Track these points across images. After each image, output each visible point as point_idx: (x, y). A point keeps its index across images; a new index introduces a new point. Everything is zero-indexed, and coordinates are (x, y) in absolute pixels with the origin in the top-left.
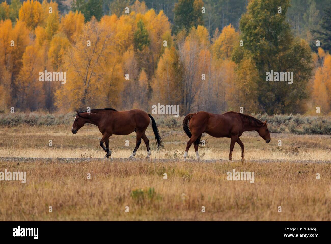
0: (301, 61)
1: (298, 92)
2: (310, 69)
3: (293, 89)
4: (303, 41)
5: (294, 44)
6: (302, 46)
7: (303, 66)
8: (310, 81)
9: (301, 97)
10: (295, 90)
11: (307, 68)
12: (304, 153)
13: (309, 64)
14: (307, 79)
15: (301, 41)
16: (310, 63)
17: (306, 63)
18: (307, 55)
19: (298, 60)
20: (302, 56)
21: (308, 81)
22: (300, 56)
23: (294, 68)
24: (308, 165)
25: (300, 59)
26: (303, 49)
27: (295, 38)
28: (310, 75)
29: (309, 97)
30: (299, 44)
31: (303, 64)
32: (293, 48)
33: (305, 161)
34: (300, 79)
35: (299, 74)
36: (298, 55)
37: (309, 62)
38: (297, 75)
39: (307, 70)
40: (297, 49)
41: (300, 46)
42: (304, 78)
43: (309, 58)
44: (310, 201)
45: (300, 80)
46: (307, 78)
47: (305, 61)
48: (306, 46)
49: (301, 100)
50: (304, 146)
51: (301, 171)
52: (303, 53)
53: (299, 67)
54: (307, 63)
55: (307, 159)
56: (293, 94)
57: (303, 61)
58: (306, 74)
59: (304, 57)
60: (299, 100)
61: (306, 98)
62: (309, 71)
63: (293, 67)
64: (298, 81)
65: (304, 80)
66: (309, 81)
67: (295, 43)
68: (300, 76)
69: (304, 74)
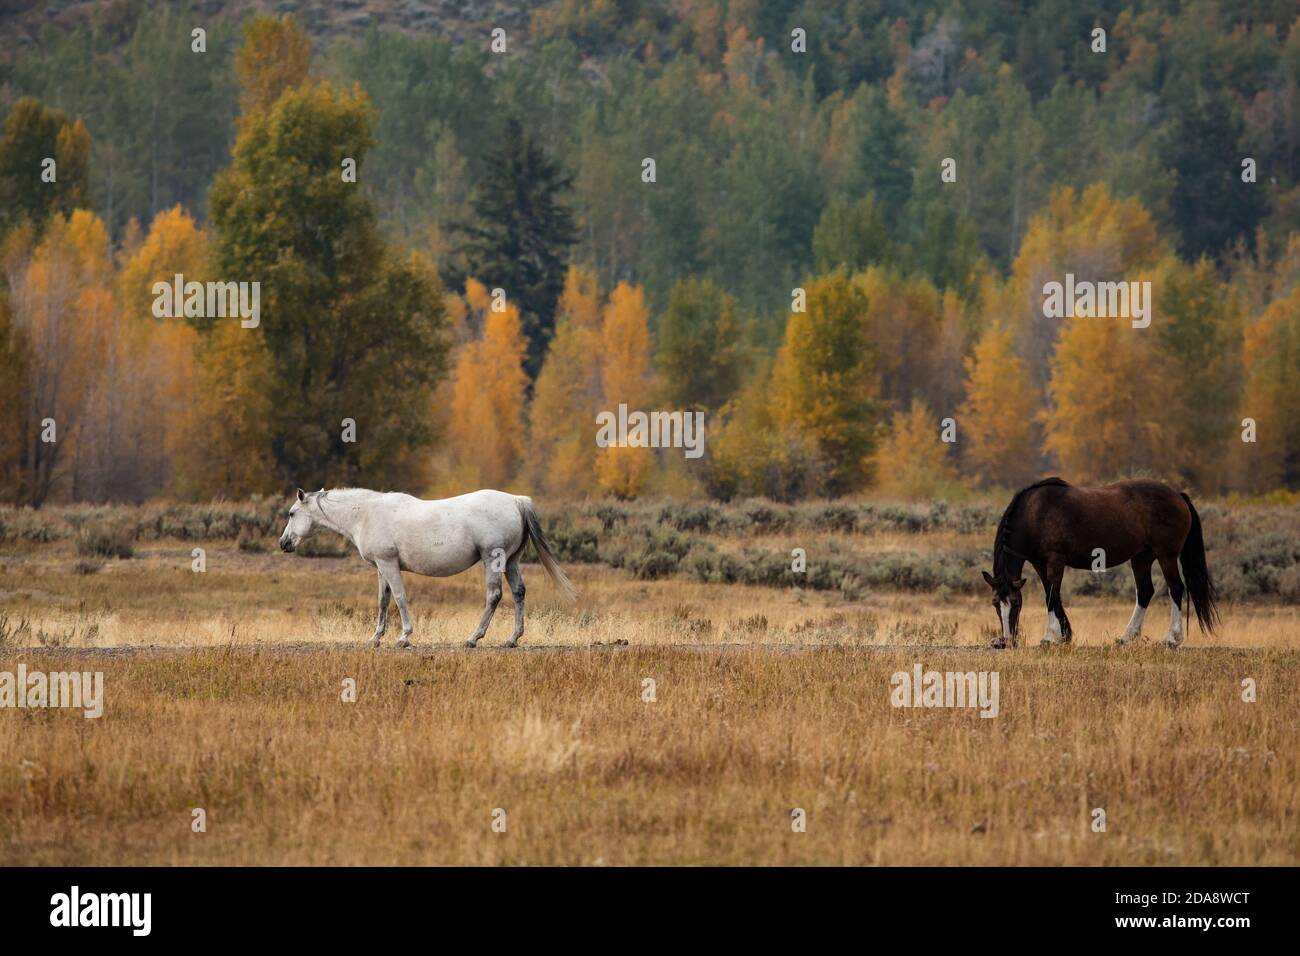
0: (412, 324)
1: (403, 423)
2: (442, 349)
3: (387, 415)
4: (417, 258)
5: (387, 266)
6: (414, 273)
7: (417, 338)
8: (442, 386)
9: (411, 440)
10: (393, 418)
11: (431, 345)
12: (422, 619)
13: (437, 332)
14: (433, 381)
15: (411, 259)
16: (440, 328)
17: (429, 330)
18: (432, 302)
19: (402, 318)
20: (414, 306)
21: (433, 387)
22: (409, 307)
23: (389, 348)
24: (437, 658)
25: (408, 318)
26: (417, 285)
27: (390, 250)
28: (442, 368)
29: (437, 438)
30: (406, 269)
31: (419, 332)
32: (385, 281)
33: (427, 648)
34: (408, 379)
35: (406, 363)
36: (403, 302)
37: (438, 325)
38: (399, 366)
39: (430, 351)
40: (397, 285)
41: (408, 274)
42: (423, 377)
43: (437, 313)
44: (441, 776)
45: (410, 385)
46: (431, 376)
47: (426, 322)
48: (428, 272)
49: (412, 450)
50: (424, 596)
51: (414, 679)
52: (416, 297)
53: (406, 343)
54: (432, 328)
55: (434, 638)
56: (386, 429)
57: (419, 322)
58: (428, 365)
59: (419, 310)
60: (405, 448)
61: (427, 442)
62: (437, 355)
63: (386, 342)
64: (403, 389)
65: (421, 382)
66: (440, 389)
67: (392, 266)
68: (409, 372)
69: (422, 365)
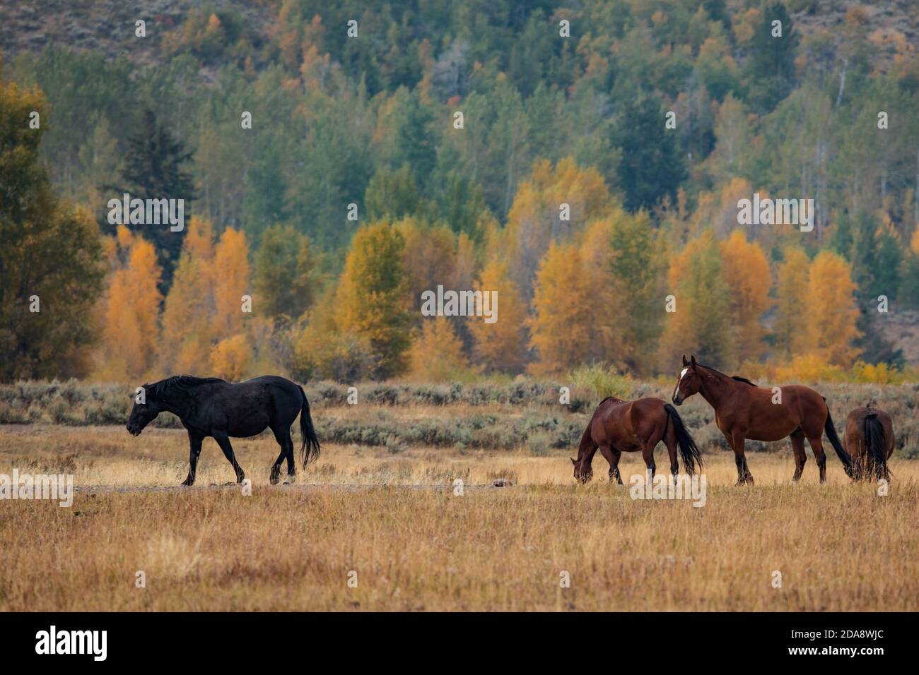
0: (77, 257)
1: (71, 327)
2: (99, 275)
3: (59, 322)
4: (80, 210)
5: (59, 216)
6: (79, 222)
7: (81, 267)
8: (99, 302)
9: (77, 340)
10: (65, 323)
11: (91, 273)
12: (86, 469)
13: (95, 263)
14: (92, 298)
15: (77, 211)
16: (98, 260)
17: (90, 262)
18: (91, 241)
19: (70, 253)
20: (79, 244)
21: (93, 302)
22: (75, 245)
23: (60, 273)
24: (98, 495)
25: (75, 252)
26: (81, 230)
27: (61, 204)
28: (99, 289)
29: (96, 339)
30: (72, 218)
31: (82, 263)
32: (57, 227)
33: (90, 488)
34: (75, 297)
35: (73, 285)
36: (71, 242)
37: (96, 258)
38: (68, 288)
39: (90, 276)
40: (67, 230)
41: (73, 222)
42: (85, 295)
43: (95, 249)
44: (102, 579)
45: (76, 301)
46: (91, 295)
47: (87, 256)
48: (88, 221)
49: (78, 347)
50: (86, 452)
51: (81, 511)
52: (80, 238)
53: (73, 271)
54: (92, 260)
55: (93, 482)
56: (58, 333)
57: (82, 255)
58: (89, 287)
59: (82, 247)
60: (72, 346)
61: (88, 341)
62: (95, 280)
63: (59, 270)
64: (70, 303)
65: (84, 300)
66: (97, 304)
67: (62, 216)
68: (75, 292)
69: (84, 286)
